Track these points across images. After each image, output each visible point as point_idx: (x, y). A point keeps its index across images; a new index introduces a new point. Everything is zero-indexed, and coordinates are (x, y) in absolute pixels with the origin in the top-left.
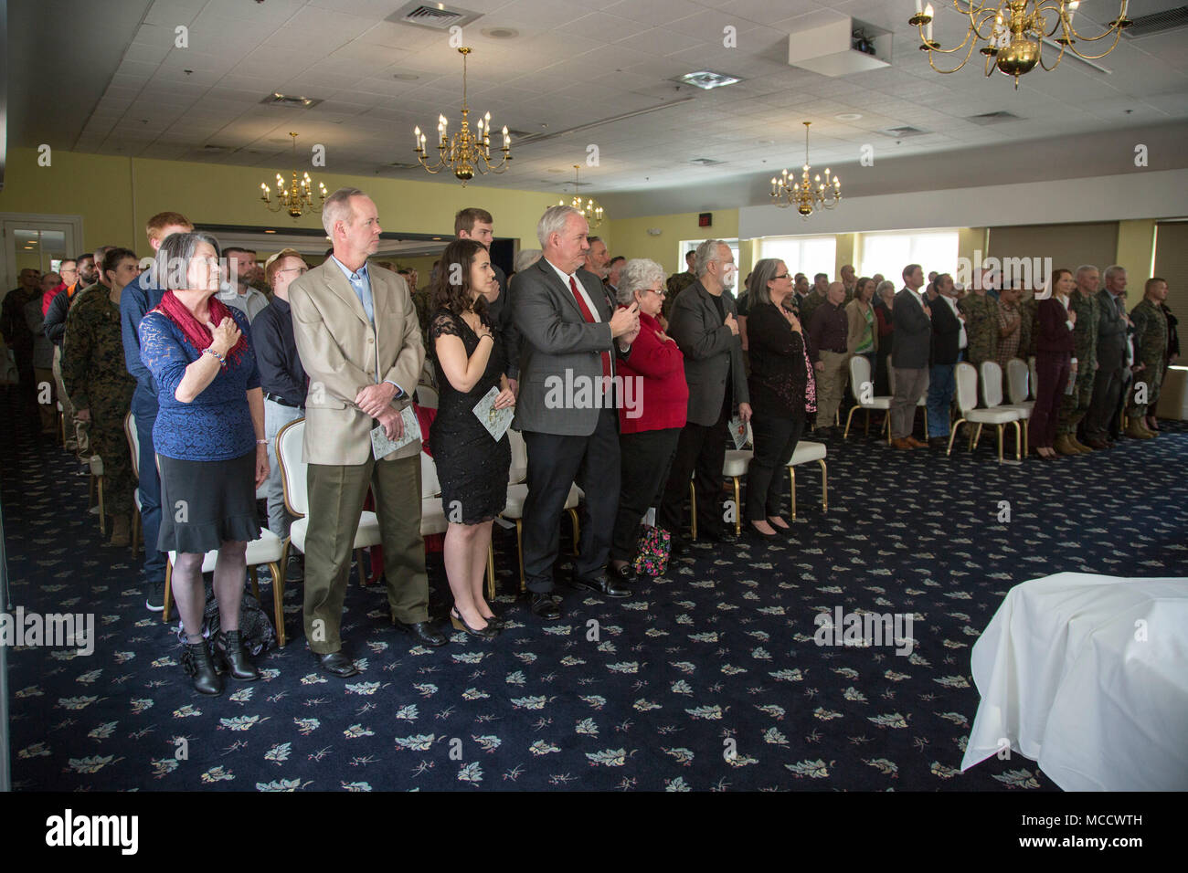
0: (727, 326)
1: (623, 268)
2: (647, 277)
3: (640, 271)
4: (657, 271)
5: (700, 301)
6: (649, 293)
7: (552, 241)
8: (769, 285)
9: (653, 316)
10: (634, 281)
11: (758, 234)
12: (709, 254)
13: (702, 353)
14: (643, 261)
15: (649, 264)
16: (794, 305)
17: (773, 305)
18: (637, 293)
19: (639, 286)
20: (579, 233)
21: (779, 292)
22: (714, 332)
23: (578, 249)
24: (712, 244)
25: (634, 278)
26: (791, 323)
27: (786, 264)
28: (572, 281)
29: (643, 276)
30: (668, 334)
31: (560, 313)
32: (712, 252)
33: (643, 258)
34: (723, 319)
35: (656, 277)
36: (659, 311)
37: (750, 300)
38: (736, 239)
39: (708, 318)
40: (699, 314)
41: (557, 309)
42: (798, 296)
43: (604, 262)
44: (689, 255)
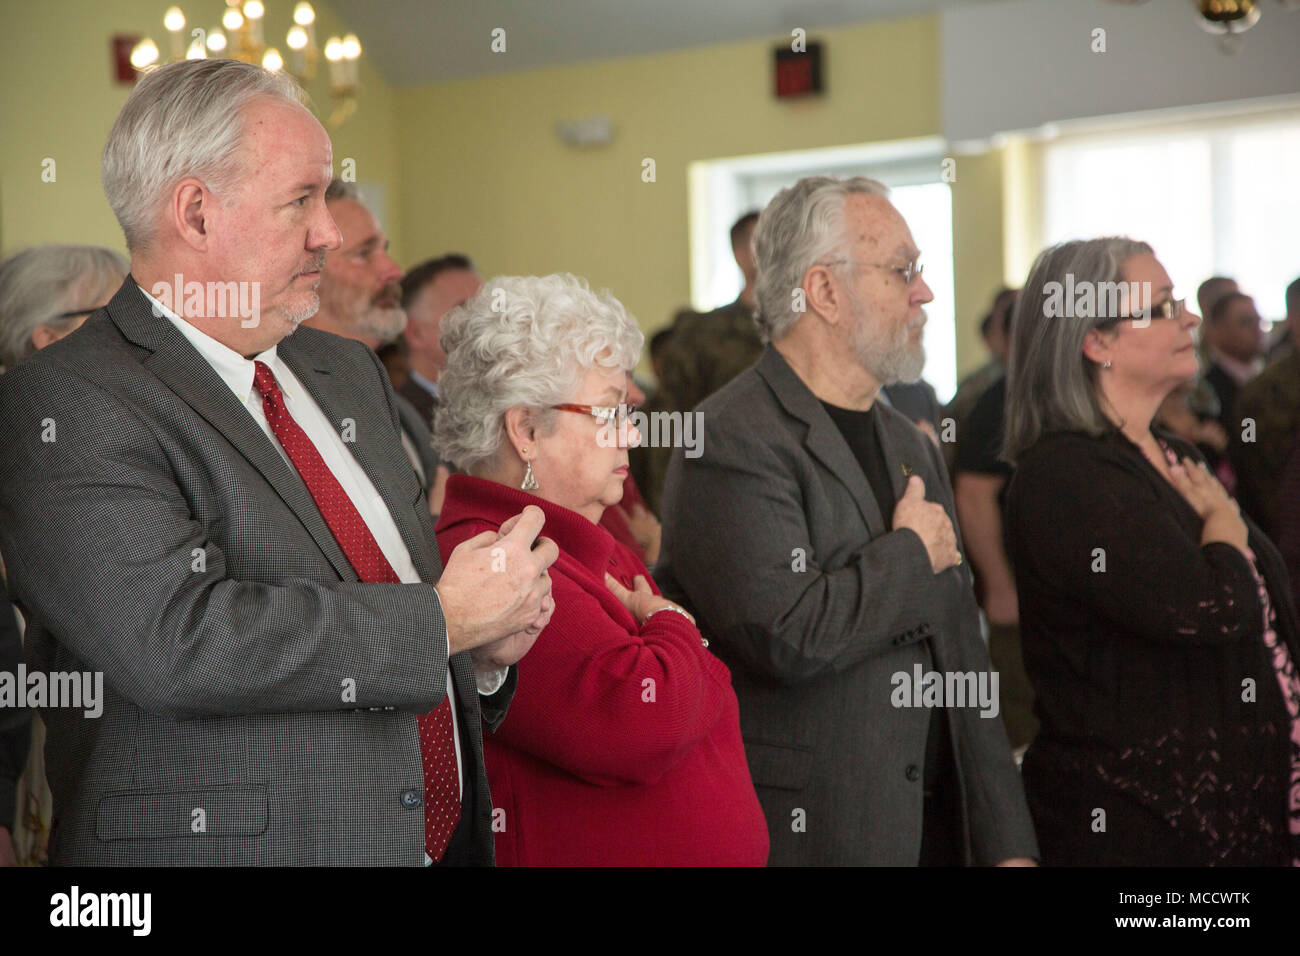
0: (909, 535)
1: (458, 317)
2: (555, 351)
3: (526, 326)
4: (599, 326)
5: (788, 438)
6: (567, 416)
7: (178, 215)
8: (1095, 353)
9: (594, 515)
10: (500, 369)
11: (1027, 119)
12: (811, 238)
13: (809, 653)
14: (543, 285)
15: (563, 295)
16: (1202, 417)
17: (1114, 435)
18: (514, 419)
19: (524, 389)
20: (292, 181)
21: (1136, 378)
22: (853, 562)
23: (292, 248)
24: (822, 195)
25: (501, 355)
26: (1199, 507)
27: (1162, 256)
28: (265, 384)
29: (539, 346)
30: (665, 583)
31: (216, 536)
32: (820, 227)
33: (541, 272)
34: (888, 502)
35: (595, 348)
36: (615, 493)
37: (1015, 421)
38: (930, 146)
39: (823, 504)
40: (785, 487)
41: (206, 515)
42: (1216, 376)
43: (371, 283)
44: (741, 229)
